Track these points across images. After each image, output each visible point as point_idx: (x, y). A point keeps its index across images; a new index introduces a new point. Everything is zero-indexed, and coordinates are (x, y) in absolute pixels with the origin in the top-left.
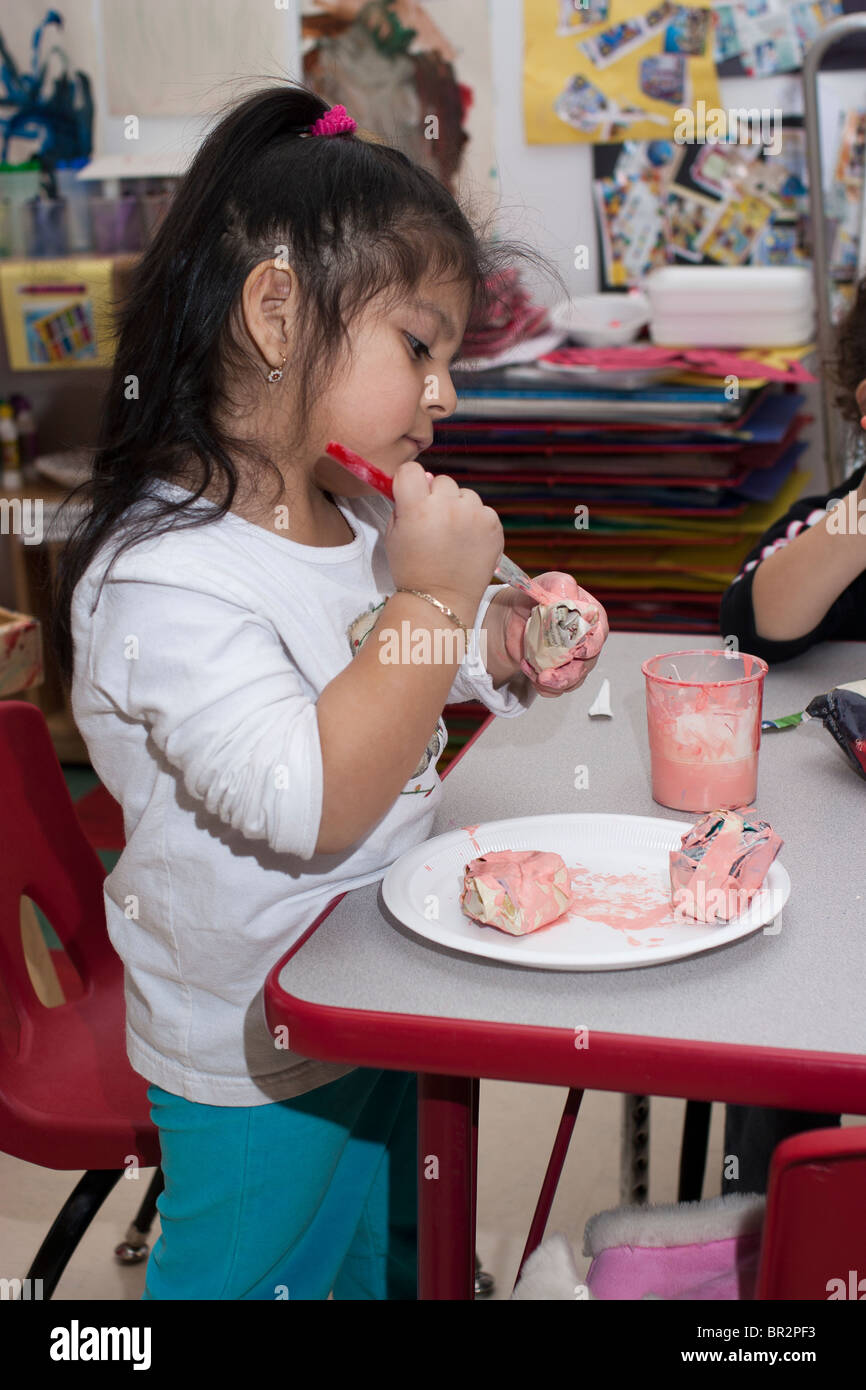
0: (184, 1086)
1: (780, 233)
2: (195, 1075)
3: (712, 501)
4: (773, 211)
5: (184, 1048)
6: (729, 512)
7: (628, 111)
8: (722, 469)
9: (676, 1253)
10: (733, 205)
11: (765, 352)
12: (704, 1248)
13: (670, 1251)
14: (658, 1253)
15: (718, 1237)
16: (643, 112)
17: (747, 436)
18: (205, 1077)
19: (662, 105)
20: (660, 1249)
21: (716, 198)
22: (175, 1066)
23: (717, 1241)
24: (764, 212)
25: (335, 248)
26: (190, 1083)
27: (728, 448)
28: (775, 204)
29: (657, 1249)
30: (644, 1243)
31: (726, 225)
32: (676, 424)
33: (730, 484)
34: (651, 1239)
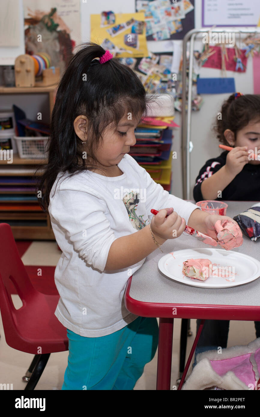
0: (80, 333)
1: (163, 84)
2: (83, 330)
3: (151, 160)
4: (161, 78)
5: (80, 322)
6: (157, 163)
7: (121, 49)
8: (154, 151)
9: (224, 361)
10: (150, 76)
11: (163, 118)
12: (231, 359)
13: (222, 361)
14: (219, 362)
15: (235, 356)
16: (125, 50)
17: (162, 142)
18: (85, 330)
19: (131, 48)
20: (220, 361)
21: (145, 74)
22: (77, 327)
23: (234, 358)
24: (159, 78)
25: (97, 113)
26: (81, 332)
27: (157, 145)
28: (162, 76)
29: (218, 361)
30: (216, 359)
31: (148, 82)
32: (143, 139)
33: (157, 155)
34: (218, 358)
